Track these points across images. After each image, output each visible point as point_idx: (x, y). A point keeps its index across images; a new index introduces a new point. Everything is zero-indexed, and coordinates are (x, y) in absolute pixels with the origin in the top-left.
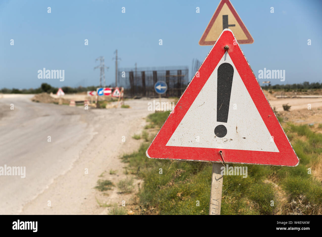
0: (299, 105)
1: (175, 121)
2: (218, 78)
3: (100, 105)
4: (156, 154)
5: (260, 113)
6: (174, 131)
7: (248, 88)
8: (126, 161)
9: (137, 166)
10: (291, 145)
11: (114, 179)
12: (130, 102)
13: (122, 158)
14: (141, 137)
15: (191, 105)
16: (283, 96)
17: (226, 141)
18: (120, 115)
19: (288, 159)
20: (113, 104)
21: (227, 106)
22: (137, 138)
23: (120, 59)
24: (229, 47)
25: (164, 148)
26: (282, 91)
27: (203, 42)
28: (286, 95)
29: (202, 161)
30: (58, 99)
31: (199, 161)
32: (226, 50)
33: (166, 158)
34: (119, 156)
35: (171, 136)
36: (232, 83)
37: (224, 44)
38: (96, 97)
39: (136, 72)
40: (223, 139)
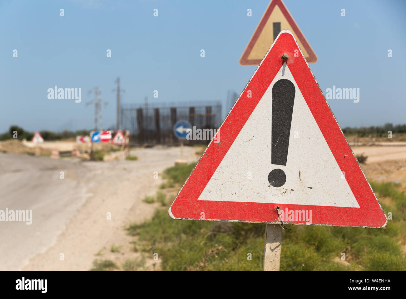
0: (379, 155)
1: (212, 163)
2: (273, 101)
3: (95, 156)
4: (184, 212)
5: (332, 152)
6: (210, 179)
7: (316, 115)
8: (135, 233)
9: (150, 240)
10: (375, 197)
11: (117, 258)
12: (138, 152)
13: (128, 230)
14: (155, 199)
15: (234, 139)
16: (356, 144)
17: (285, 192)
18: (125, 169)
19: (372, 217)
20: (114, 155)
21: (286, 142)
22: (149, 201)
23: (124, 91)
24: (288, 56)
25: (195, 204)
26: (355, 136)
27: (245, 60)
28: (360, 142)
29: (251, 221)
30: (35, 148)
31: (247, 221)
32: (284, 60)
33: (198, 218)
34: (125, 226)
35: (205, 186)
36: (292, 108)
37: (281, 52)
38: (90, 145)
39: (147, 109)
40: (280, 190)
